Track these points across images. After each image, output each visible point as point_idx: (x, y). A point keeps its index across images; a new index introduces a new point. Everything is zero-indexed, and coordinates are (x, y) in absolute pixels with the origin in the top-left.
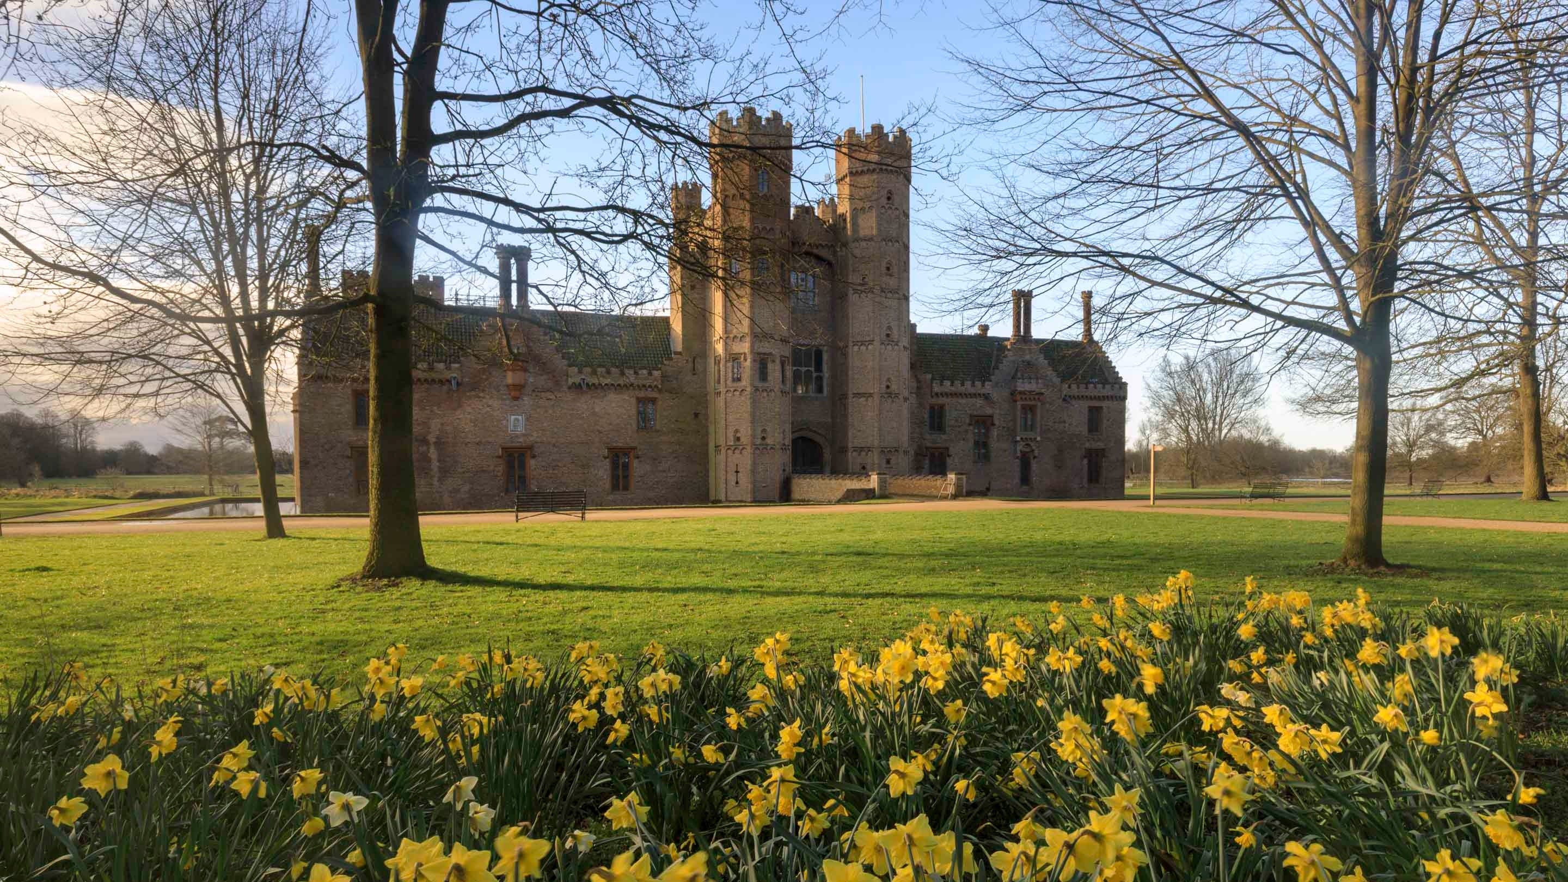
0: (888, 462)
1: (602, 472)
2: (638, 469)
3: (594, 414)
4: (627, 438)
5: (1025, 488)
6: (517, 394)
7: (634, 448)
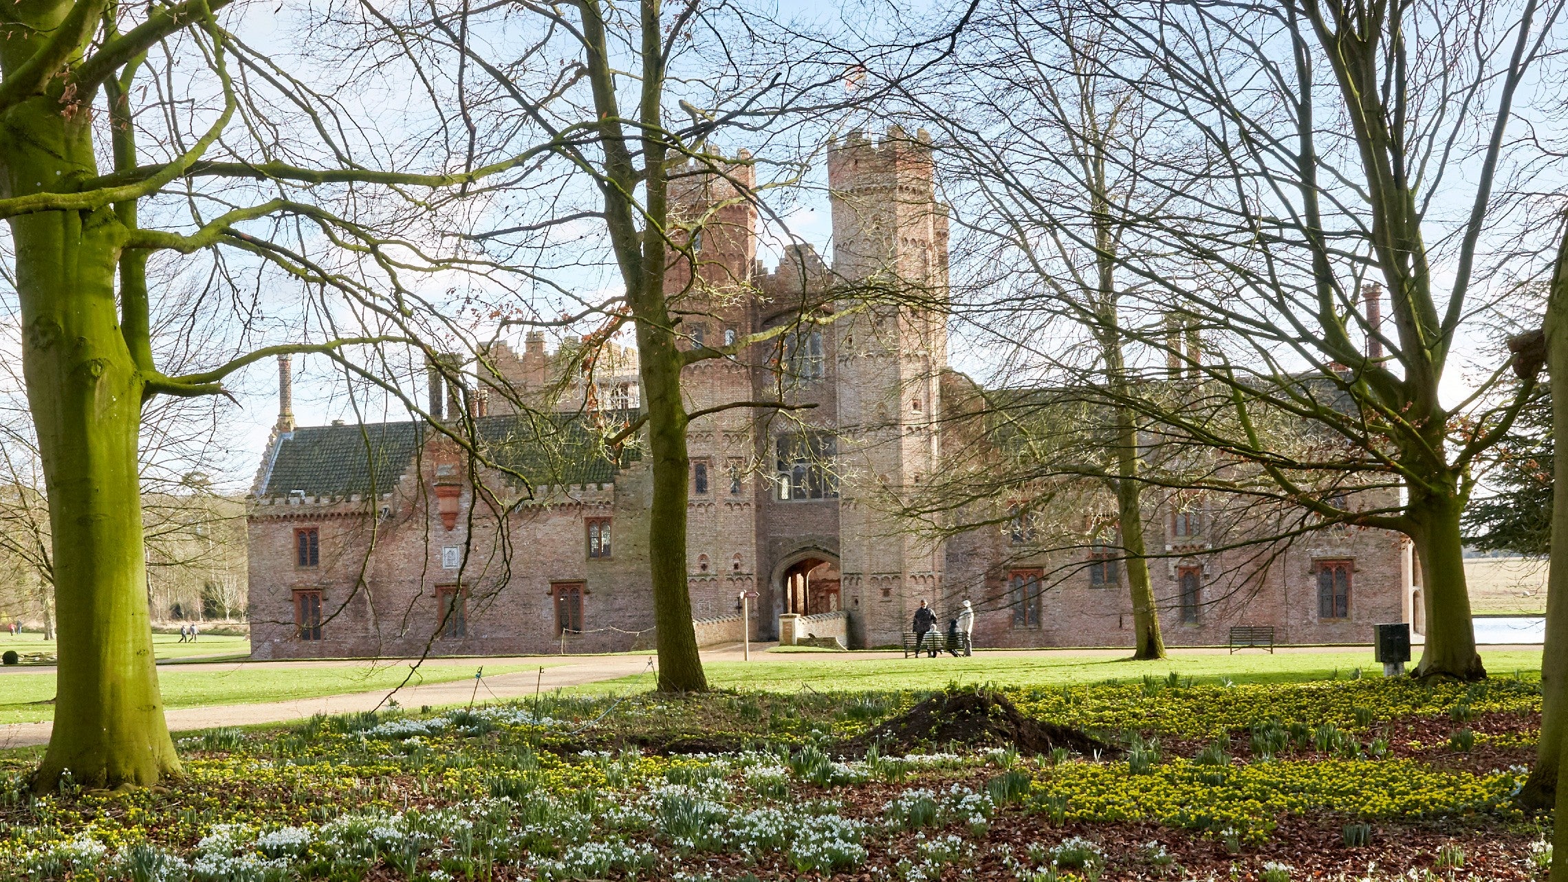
0: (886, 592)
1: (546, 612)
2: (589, 607)
3: (536, 541)
4: (575, 569)
5: (1189, 627)
6: (450, 523)
7: (584, 582)
